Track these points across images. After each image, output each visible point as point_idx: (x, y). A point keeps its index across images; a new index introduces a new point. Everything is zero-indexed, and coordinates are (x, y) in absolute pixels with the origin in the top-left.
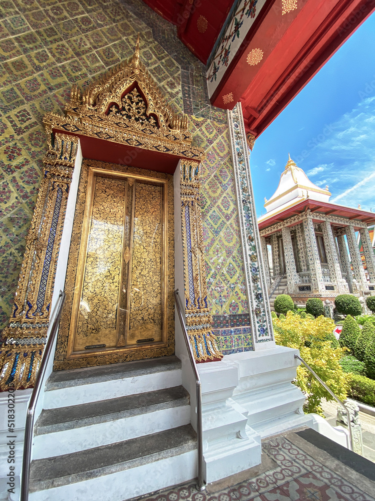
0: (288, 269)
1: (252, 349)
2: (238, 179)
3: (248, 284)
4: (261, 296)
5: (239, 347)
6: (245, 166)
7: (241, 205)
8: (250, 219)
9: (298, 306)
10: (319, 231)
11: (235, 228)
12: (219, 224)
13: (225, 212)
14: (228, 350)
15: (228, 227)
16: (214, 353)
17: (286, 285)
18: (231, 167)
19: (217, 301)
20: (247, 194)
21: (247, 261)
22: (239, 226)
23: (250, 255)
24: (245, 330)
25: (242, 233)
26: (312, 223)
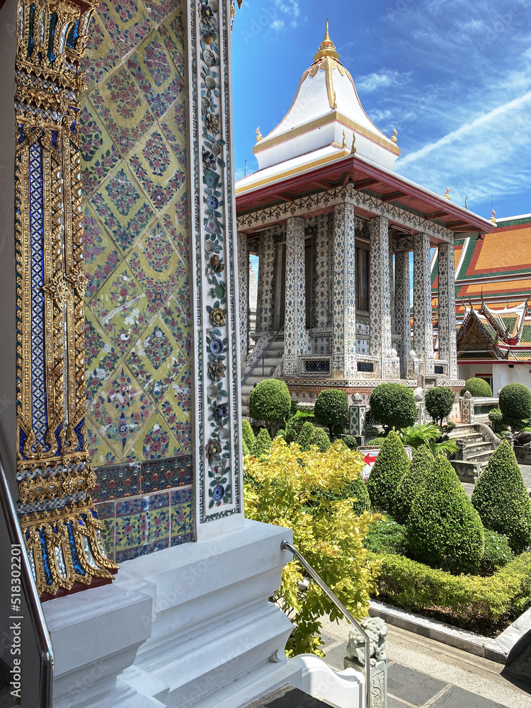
0: (290, 320)
1: (192, 538)
2: (196, 89)
3: (197, 383)
4: (224, 412)
5: (161, 537)
6: (218, 51)
7: (197, 167)
8: (219, 210)
9: (300, 404)
10: (364, 237)
11: (177, 233)
12: (132, 214)
13: (153, 178)
14: (130, 550)
15: (158, 226)
16: (92, 564)
17: (280, 356)
18: (179, 46)
19: (113, 431)
20: (217, 137)
21: (201, 324)
22: (188, 227)
23: (209, 308)
24: (177, 497)
25: (194, 246)
26: (352, 217)
